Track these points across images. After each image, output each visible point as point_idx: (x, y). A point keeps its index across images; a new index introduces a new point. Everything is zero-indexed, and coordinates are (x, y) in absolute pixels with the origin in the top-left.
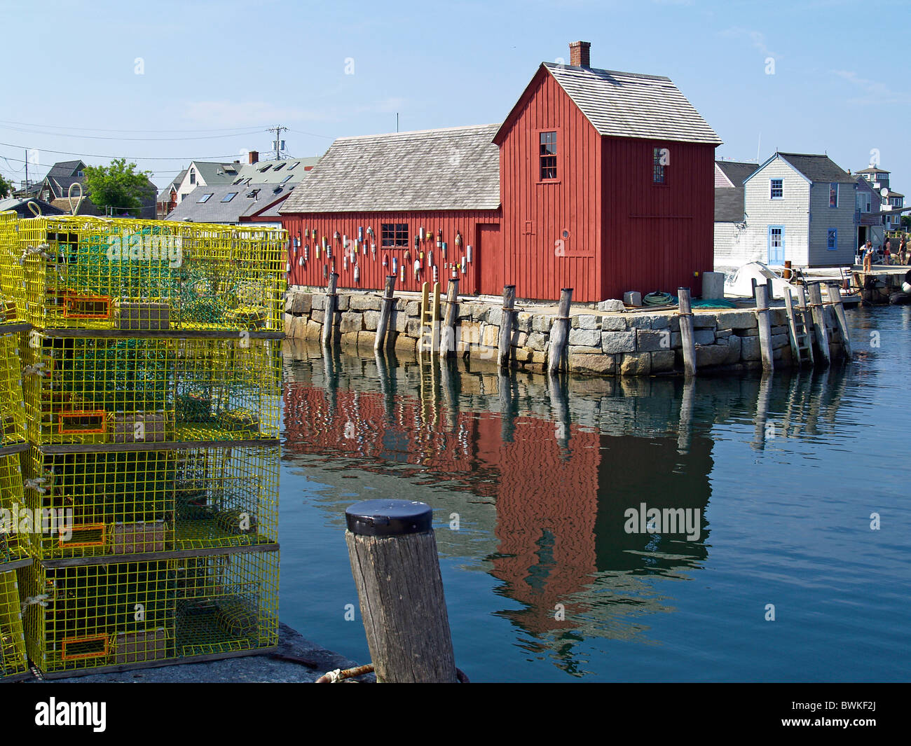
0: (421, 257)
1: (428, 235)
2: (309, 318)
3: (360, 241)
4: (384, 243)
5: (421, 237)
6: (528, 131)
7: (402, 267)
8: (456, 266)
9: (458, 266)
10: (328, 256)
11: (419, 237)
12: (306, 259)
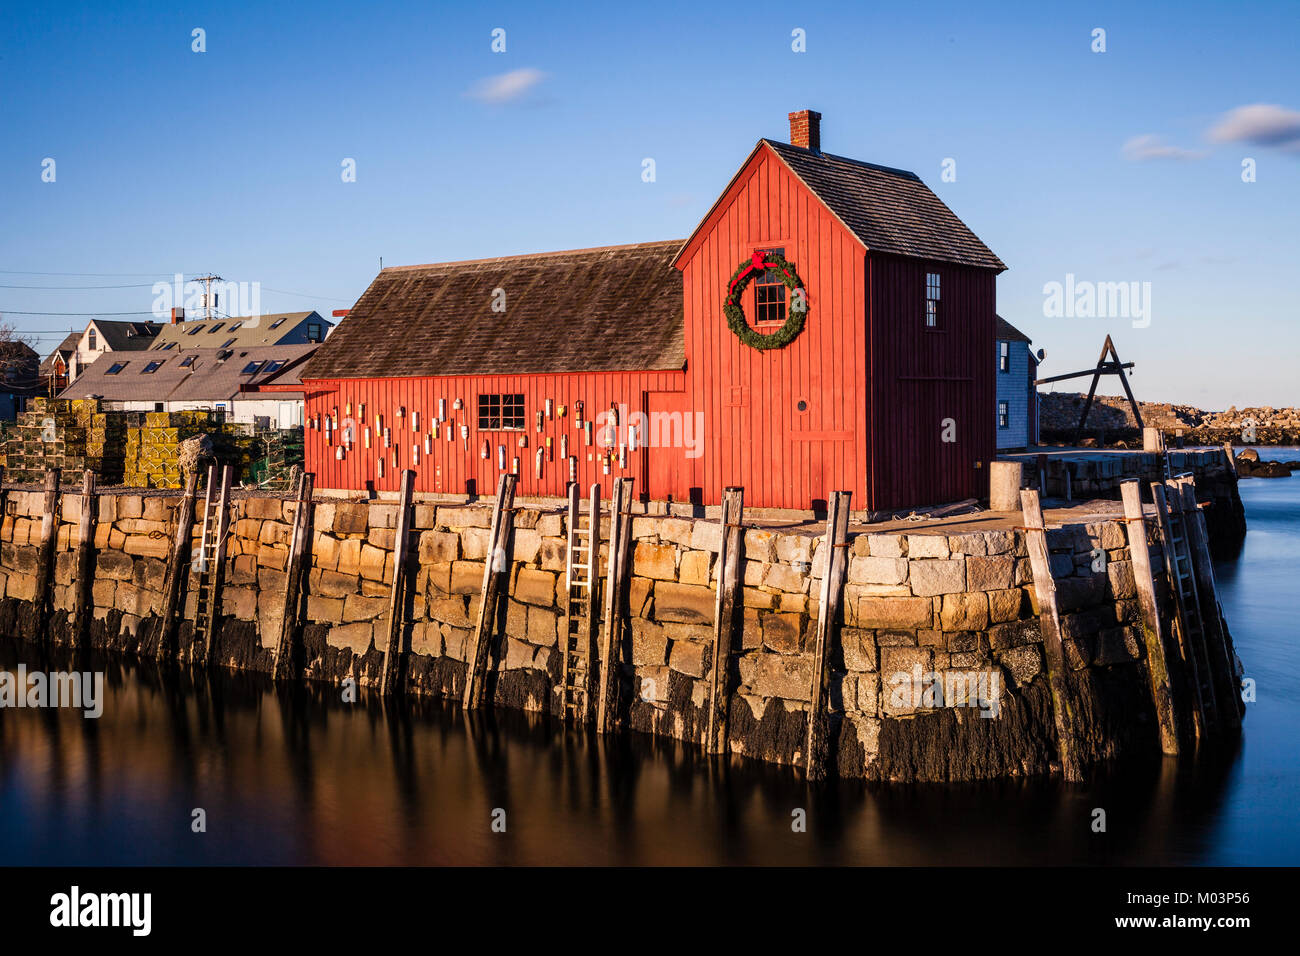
0: (548, 445)
1: (560, 411)
2: (364, 542)
3: (441, 420)
4: (483, 424)
5: (548, 413)
6: (734, 247)
7: (515, 461)
8: (609, 458)
9: (613, 458)
10: (386, 445)
11: (543, 413)
12: (347, 449)
